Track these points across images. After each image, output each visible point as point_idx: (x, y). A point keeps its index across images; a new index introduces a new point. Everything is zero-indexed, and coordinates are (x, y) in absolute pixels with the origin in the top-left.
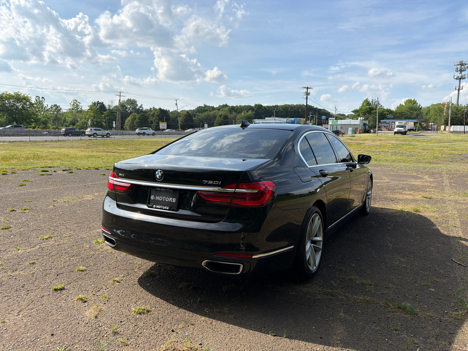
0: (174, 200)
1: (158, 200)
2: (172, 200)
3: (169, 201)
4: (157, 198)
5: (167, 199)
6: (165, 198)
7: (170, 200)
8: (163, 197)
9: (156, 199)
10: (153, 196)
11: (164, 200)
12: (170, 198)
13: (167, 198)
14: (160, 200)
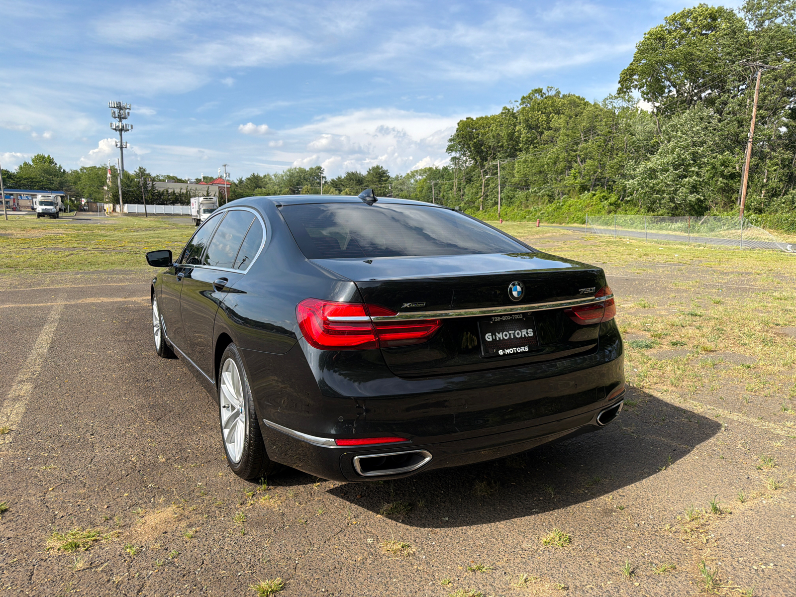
0: (531, 333)
1: (502, 339)
2: (527, 333)
3: (523, 336)
4: (499, 336)
5: (518, 334)
6: (513, 332)
7: (523, 333)
8: (510, 332)
9: (498, 339)
10: (490, 334)
11: (512, 337)
12: (523, 331)
13: (517, 332)
14: (505, 338)
